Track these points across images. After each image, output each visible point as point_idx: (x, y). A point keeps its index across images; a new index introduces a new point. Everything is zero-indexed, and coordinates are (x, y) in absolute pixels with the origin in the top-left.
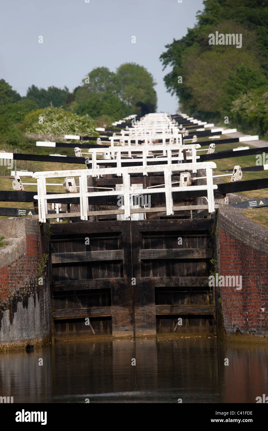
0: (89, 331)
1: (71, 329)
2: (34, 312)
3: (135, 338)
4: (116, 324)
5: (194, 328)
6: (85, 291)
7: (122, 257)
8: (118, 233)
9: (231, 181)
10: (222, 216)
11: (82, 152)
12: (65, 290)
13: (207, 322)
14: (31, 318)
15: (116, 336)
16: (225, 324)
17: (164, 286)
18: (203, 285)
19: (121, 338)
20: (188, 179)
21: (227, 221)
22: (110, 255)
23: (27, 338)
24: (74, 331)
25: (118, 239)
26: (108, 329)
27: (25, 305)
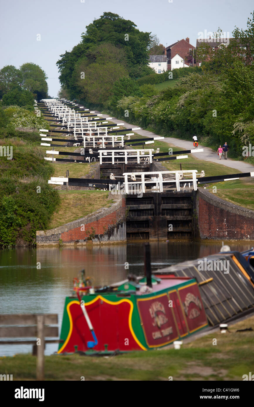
0: (140, 238)
1: (133, 237)
2: (124, 230)
3: (158, 241)
4: (151, 235)
5: (183, 237)
6: (138, 221)
7: (154, 208)
8: (152, 198)
9: (200, 177)
10: (200, 192)
11: (93, 151)
12: (131, 220)
13: (189, 235)
14: (123, 232)
15: (151, 240)
16: (200, 235)
17: (171, 220)
18: (188, 220)
19: (153, 241)
20: (182, 176)
21: (203, 194)
22: (149, 206)
23: (122, 239)
24: (134, 237)
25: (152, 200)
26: (147, 237)
27: (122, 226)
